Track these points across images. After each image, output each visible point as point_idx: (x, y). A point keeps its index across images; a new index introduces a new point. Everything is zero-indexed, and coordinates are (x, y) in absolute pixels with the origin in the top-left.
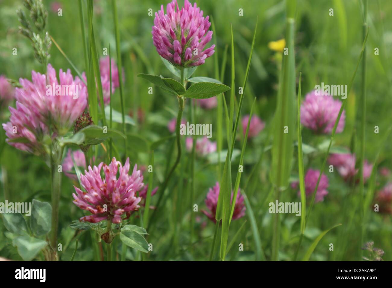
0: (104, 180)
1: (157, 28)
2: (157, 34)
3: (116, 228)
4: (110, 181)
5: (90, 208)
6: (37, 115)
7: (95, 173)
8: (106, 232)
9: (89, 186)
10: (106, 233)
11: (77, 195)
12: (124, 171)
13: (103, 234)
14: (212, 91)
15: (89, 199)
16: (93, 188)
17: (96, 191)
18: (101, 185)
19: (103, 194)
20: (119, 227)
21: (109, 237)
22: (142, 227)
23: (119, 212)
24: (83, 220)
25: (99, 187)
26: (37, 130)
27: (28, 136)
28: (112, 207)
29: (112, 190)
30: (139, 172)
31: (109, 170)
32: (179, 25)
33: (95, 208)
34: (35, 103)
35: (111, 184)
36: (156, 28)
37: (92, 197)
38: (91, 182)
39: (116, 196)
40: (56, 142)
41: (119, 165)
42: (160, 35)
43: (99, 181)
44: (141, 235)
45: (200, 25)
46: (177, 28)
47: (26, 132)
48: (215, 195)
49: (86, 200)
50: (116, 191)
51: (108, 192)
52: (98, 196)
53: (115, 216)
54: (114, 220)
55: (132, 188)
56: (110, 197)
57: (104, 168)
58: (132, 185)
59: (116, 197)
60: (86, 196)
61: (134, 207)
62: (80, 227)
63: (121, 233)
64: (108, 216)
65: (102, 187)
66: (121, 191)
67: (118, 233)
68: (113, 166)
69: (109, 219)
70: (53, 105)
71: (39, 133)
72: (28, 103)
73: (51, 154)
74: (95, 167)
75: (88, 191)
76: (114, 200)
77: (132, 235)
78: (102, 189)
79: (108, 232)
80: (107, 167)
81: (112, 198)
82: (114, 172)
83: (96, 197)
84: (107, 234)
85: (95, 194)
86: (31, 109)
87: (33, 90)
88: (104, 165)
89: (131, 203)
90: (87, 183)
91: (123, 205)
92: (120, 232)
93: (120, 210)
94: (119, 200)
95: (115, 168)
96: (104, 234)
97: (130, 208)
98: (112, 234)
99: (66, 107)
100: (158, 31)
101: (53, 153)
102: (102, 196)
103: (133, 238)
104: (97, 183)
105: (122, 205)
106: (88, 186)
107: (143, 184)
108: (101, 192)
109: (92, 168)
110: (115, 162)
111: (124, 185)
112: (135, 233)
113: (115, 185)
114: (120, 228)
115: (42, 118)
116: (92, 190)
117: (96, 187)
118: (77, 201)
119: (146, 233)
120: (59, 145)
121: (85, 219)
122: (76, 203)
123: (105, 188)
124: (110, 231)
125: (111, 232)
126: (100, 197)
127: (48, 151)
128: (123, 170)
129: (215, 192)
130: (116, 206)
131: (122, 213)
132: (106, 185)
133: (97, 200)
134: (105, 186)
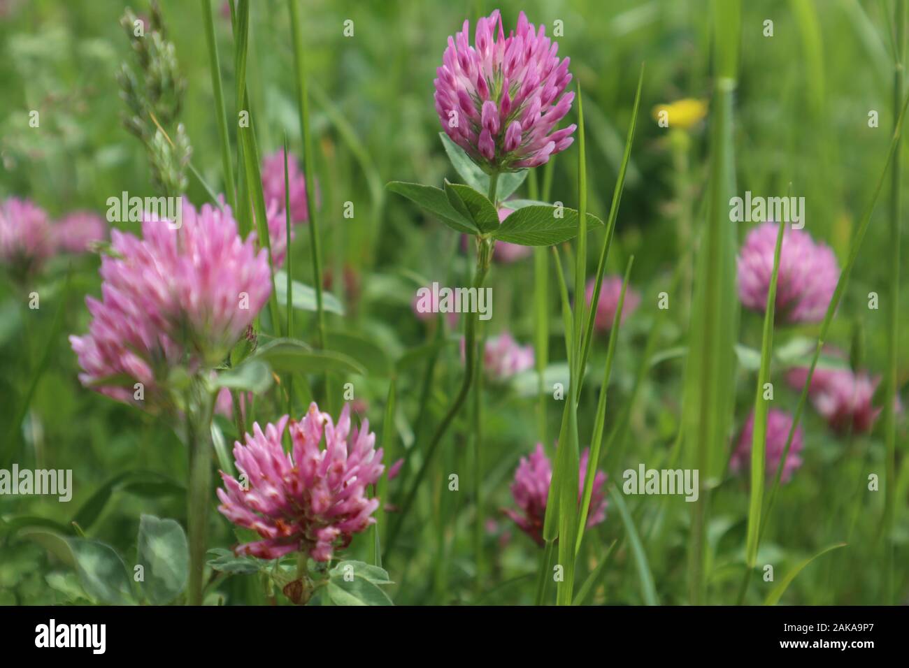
0: (289, 454)
1: (448, 70)
2: (447, 85)
3: (319, 568)
4: (306, 460)
5: (260, 525)
6: (155, 320)
7: (271, 440)
8: (294, 578)
9: (258, 473)
10: (295, 582)
11: (226, 491)
12: (339, 436)
13: (288, 583)
14: (560, 228)
15: (258, 504)
16: (266, 478)
17: (273, 485)
18: (284, 470)
19: (291, 491)
20: (326, 567)
21: (301, 592)
22: (378, 566)
23: (327, 534)
24: (244, 553)
25: (279, 474)
26: (153, 352)
27: (134, 370)
28: (310, 522)
29: (312, 482)
30: (372, 437)
31: (304, 434)
32: (500, 70)
33: (270, 524)
34: (153, 293)
35: (309, 468)
36: (446, 72)
37: (264, 498)
38: (260, 460)
39: (322, 496)
40: (199, 383)
41: (325, 422)
42: (453, 88)
43: (280, 460)
44: (377, 586)
45: (547, 74)
46: (495, 75)
47: (132, 361)
48: (534, 475)
49: (250, 505)
50: (321, 486)
51: (301, 487)
52: (276, 495)
53: (320, 544)
54: (316, 553)
55: (357, 474)
56: (306, 499)
57: (291, 429)
58: (356, 468)
59: (320, 500)
60: (250, 497)
61: (362, 521)
62: (234, 567)
63: (329, 581)
64: (302, 541)
65: (287, 475)
66: (332, 485)
67: (324, 582)
68: (311, 424)
69: (303, 550)
70: (194, 297)
71: (157, 360)
72: (132, 290)
73: (188, 411)
74: (270, 426)
75: (254, 484)
76: (316, 505)
77: (357, 586)
78: (288, 480)
79: (301, 579)
80: (298, 429)
81: (310, 501)
82: (315, 439)
83: (274, 498)
84: (298, 583)
85: (271, 491)
86: (142, 304)
87: (146, 260)
88: (290, 422)
89: (356, 512)
90: (250, 464)
91: (336, 517)
92: (328, 578)
93: (331, 531)
94: (328, 503)
95: (316, 429)
96: (289, 585)
97: (353, 523)
98: (309, 583)
99: (224, 302)
100: (449, 79)
101: (193, 408)
102: (287, 496)
103: (360, 594)
104: (276, 465)
105: (334, 516)
106: (253, 472)
107: (382, 468)
108: (284, 486)
109: (264, 428)
110: (317, 416)
111: (339, 470)
112: (363, 580)
113: (318, 471)
114: (327, 569)
115: (167, 324)
116: (265, 481)
117: (272, 473)
118: (227, 506)
119: (387, 580)
120: (205, 389)
121: (247, 549)
122: (226, 512)
123: (295, 477)
124: (305, 577)
125: (308, 579)
126: (282, 498)
127: (181, 404)
128: (336, 436)
129: (533, 467)
130: (319, 519)
131: (334, 537)
132: (296, 471)
133: (274, 506)
134: (294, 473)
